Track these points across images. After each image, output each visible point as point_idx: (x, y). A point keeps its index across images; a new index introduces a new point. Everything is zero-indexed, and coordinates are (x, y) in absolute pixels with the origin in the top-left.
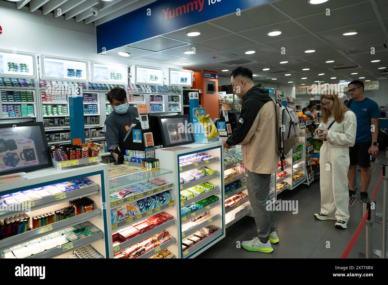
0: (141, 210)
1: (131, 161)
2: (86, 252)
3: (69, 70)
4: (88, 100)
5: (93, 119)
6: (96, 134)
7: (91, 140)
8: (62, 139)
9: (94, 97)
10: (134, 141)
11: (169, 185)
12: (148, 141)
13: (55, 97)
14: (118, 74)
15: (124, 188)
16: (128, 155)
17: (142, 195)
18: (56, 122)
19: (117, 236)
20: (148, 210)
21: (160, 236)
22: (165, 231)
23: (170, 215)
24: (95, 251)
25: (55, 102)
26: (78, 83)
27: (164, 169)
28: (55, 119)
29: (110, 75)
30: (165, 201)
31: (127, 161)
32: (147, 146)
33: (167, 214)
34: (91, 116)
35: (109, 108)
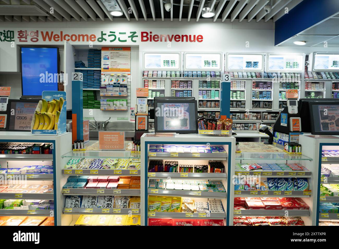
0: (270, 188)
1: (278, 143)
2: (215, 204)
3: (247, 62)
4: (263, 87)
5: (266, 104)
6: (267, 117)
7: (263, 122)
8: (238, 118)
9: (269, 84)
10: (282, 124)
11: (306, 172)
12: (294, 125)
13: (236, 85)
14: (294, 62)
15: (258, 164)
16: (276, 137)
17: (270, 174)
18: (234, 104)
19: (243, 203)
20: (277, 190)
21: (292, 221)
22: (300, 220)
23: (306, 204)
24: (221, 207)
25: (235, 88)
26: (255, 73)
27: (305, 156)
28: (234, 102)
29: (285, 65)
30: (299, 187)
31: (275, 142)
32: (292, 130)
33: (303, 202)
34: (264, 101)
35: (284, 95)
